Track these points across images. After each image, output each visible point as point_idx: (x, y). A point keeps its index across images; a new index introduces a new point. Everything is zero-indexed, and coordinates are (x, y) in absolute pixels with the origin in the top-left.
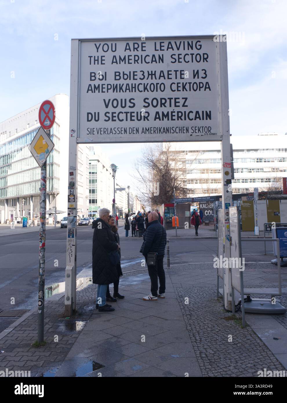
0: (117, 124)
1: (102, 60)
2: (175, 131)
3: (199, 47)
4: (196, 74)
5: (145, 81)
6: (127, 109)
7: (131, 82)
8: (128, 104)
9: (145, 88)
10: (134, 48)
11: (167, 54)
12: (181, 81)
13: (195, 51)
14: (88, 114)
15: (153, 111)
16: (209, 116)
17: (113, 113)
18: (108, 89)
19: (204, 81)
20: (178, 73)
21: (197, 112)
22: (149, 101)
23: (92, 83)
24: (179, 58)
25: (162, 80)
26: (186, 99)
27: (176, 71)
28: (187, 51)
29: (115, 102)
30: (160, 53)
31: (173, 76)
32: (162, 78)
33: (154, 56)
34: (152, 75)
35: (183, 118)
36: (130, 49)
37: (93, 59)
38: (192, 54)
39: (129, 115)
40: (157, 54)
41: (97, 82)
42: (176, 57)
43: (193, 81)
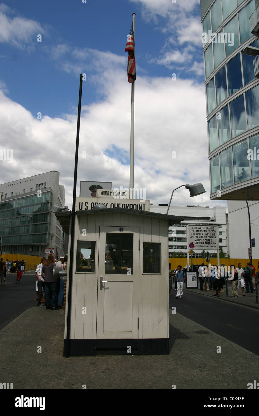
0: (197, 245)
1: (194, 231)
4: (213, 234)
5: (203, 236)
6: (200, 242)
7: (200, 236)
8: (200, 240)
10: (200, 228)
11: (207, 230)
12: (210, 236)
13: (213, 230)
14: (191, 242)
15: (205, 242)
16: (216, 244)
18: (195, 237)
19: (215, 236)
21: (213, 243)
22: (204, 240)
25: (206, 236)
26: (212, 240)
28: (211, 230)
29: (197, 240)
31: (208, 235)
34: (204, 234)
35: (210, 244)
37: (192, 230)
40: (205, 230)
41: (193, 235)
42: (209, 231)
43: (212, 236)
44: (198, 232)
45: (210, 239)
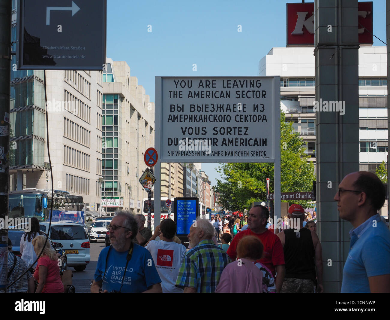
1: (180, 94)
2: (238, 155)
3: (258, 85)
4: (256, 108)
5: (215, 113)
7: (203, 113)
8: (201, 132)
9: (215, 119)
10: (206, 85)
11: (233, 91)
12: (244, 114)
13: (256, 89)
14: (169, 139)
15: (220, 138)
16: (265, 142)
18: (185, 119)
19: (262, 114)
20: (242, 107)
21: (256, 140)
22: (218, 130)
23: (172, 114)
24: (243, 94)
25: (228, 113)
26: (247, 128)
29: (191, 130)
30: (227, 89)
31: (237, 109)
32: (228, 111)
33: (222, 92)
34: (220, 108)
35: (244, 144)
36: (203, 86)
37: (172, 93)
38: (253, 91)
40: (225, 90)
41: (176, 113)
42: (240, 93)
43: (253, 113)
44: (197, 101)
45: (243, 125)
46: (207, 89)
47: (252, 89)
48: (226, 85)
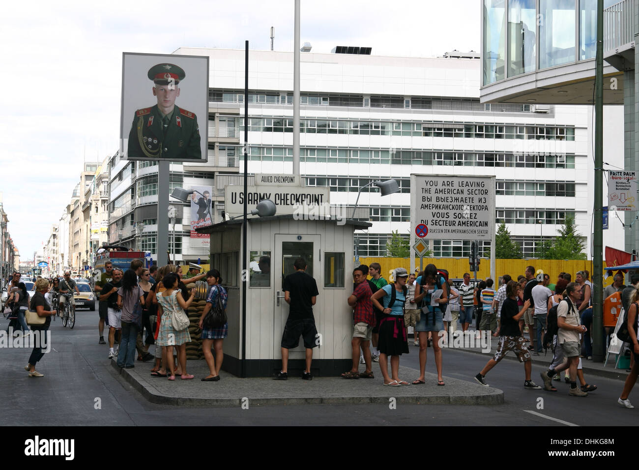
0: (438, 227)
1: (429, 191)
2: (469, 232)
3: (483, 186)
4: (480, 200)
5: (453, 203)
6: (445, 219)
7: (445, 203)
8: (446, 216)
9: (453, 208)
10: (447, 185)
11: (465, 189)
12: (472, 204)
13: (481, 188)
14: (422, 220)
15: (457, 220)
16: (486, 224)
17: (436, 221)
18: (433, 207)
19: (485, 205)
20: (471, 199)
21: (480, 222)
22: (457, 215)
23: (424, 203)
24: (472, 192)
25: (462, 203)
26: (476, 214)
27: (470, 198)
28: (476, 188)
29: (438, 214)
30: (462, 188)
31: (468, 201)
32: (462, 202)
33: (458, 190)
34: (457, 200)
35: (473, 225)
36: (445, 185)
37: (424, 190)
38: (479, 190)
39: (445, 222)
40: (460, 188)
41: (426, 203)
42: (470, 191)
43: (478, 204)
44: (441, 195)
45: (473, 212)
46: (448, 187)
47: (478, 188)
48: (461, 185)
